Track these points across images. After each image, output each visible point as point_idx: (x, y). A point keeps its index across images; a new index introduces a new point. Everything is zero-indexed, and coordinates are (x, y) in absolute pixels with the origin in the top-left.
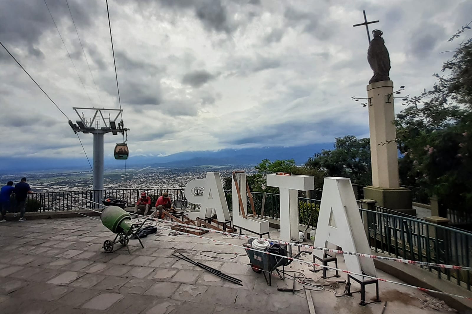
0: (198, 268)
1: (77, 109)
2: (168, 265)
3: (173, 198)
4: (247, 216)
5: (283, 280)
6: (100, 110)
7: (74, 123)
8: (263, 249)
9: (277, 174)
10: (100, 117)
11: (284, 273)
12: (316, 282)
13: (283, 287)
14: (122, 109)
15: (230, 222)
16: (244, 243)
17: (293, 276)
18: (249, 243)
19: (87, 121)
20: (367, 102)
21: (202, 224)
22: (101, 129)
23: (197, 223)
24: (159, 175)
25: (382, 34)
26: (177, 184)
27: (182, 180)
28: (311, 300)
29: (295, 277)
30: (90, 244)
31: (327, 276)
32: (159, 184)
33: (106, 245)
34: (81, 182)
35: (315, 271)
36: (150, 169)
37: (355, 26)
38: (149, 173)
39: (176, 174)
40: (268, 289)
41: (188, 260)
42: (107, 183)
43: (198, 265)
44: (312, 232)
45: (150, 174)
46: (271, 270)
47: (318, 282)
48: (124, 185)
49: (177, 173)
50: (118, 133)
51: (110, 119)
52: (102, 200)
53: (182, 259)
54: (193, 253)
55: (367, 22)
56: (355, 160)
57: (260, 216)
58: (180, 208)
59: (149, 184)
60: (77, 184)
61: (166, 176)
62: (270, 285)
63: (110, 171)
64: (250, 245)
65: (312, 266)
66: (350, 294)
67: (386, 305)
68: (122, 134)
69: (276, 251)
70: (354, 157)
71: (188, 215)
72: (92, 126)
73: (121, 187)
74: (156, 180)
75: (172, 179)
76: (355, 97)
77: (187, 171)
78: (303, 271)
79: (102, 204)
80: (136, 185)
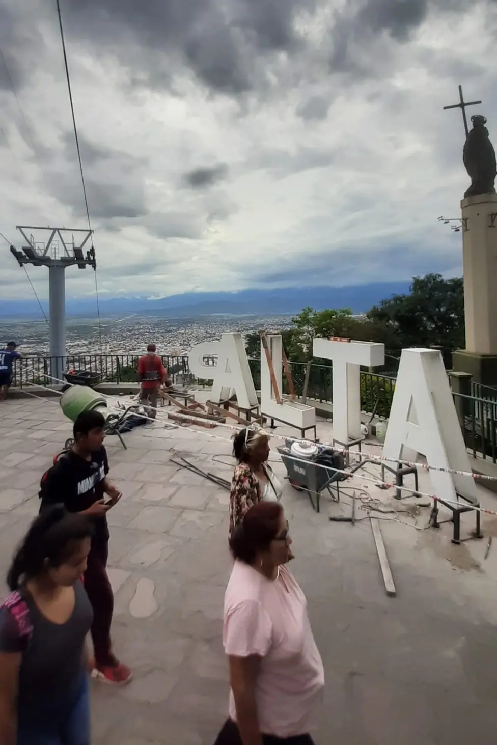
0: (209, 483)
1: (22, 229)
2: (164, 478)
3: (171, 362)
4: (282, 400)
5: (337, 502)
6: (58, 229)
7: (19, 249)
8: (308, 458)
9: (329, 339)
10: (58, 241)
11: (338, 491)
12: (386, 506)
13: (336, 514)
14: (91, 229)
15: (257, 408)
16: (280, 446)
17: (352, 496)
18: (287, 447)
19: (38, 247)
20: (461, 224)
21: (214, 411)
22: (60, 259)
23: (207, 408)
24: (150, 328)
25: (485, 122)
26: (177, 341)
27: (184, 335)
28: (380, 535)
29: (354, 498)
30: (45, 442)
31: (402, 496)
32: (149, 341)
33: (68, 445)
34: (32, 337)
35: (384, 488)
36: (136, 317)
37: (445, 108)
38: (134, 324)
39: (176, 326)
40: (315, 517)
41: (194, 470)
42: (72, 339)
43: (209, 477)
44: (378, 425)
45: (136, 325)
46: (319, 488)
47: (390, 505)
48: (97, 341)
49: (176, 324)
50: (87, 266)
51: (73, 244)
52: (62, 372)
53: (185, 467)
54: (203, 457)
55: (463, 103)
56: (440, 309)
57: (301, 397)
58: (182, 385)
59: (136, 341)
60: (25, 340)
61: (160, 329)
62: (318, 511)
63: (76, 321)
64: (288, 449)
65: (379, 479)
66: (436, 525)
67: (490, 543)
68: (93, 267)
69: (327, 461)
70: (439, 307)
71: (193, 396)
72: (47, 255)
73: (92, 345)
74: (146, 335)
75: (170, 333)
76: (443, 218)
77: (192, 322)
78: (367, 487)
79: (63, 380)
80: (115, 342)
